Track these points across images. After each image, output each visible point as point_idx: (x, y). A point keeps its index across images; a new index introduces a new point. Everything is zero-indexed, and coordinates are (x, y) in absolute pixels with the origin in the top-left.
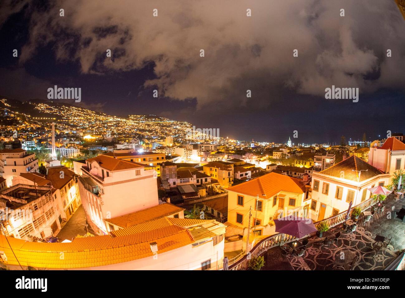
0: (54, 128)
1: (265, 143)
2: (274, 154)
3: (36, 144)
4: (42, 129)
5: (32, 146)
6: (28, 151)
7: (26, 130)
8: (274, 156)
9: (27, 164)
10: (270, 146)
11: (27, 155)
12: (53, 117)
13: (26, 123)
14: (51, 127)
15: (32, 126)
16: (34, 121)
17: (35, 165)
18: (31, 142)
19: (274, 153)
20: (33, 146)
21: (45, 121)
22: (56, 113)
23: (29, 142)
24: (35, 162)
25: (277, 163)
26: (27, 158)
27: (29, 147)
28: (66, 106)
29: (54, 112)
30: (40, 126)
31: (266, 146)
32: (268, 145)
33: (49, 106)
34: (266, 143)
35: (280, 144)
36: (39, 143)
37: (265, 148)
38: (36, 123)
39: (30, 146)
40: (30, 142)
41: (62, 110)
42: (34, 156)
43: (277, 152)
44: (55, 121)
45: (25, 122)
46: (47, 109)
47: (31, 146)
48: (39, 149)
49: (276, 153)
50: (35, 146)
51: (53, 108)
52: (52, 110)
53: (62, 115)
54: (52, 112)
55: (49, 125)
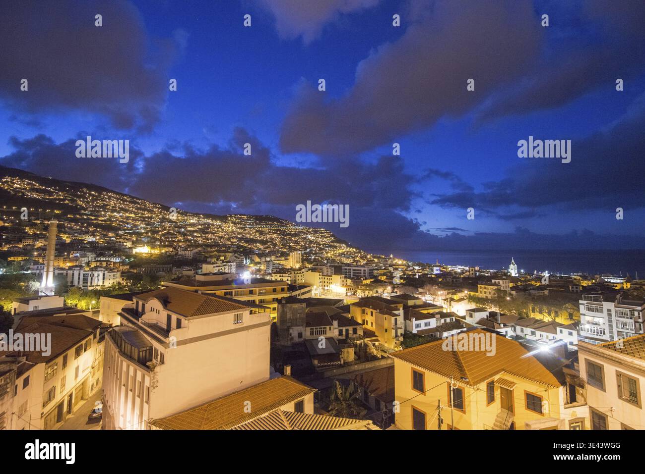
1: (460, 267)
2: (479, 290)
8: (481, 292)
10: (471, 272)
12: (53, 209)
19: (481, 288)
22: (64, 200)
25: (488, 307)
29: (56, 199)
31: (463, 273)
32: (466, 271)
34: (463, 267)
35: (491, 271)
37: (462, 276)
41: (79, 197)
43: (486, 286)
49: (485, 288)
51: (53, 189)
52: (51, 194)
53: (81, 206)
54: (52, 197)
55: (40, 223)
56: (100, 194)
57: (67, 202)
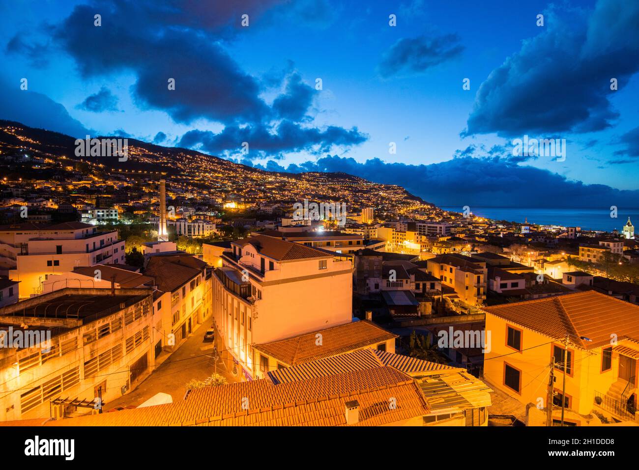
0: (163, 188)
1: (555, 227)
2: (581, 252)
3: (119, 214)
4: (137, 188)
5: (110, 217)
6: (100, 227)
7: (93, 189)
8: (583, 255)
9: (95, 250)
10: (570, 233)
11: (96, 234)
12: (160, 171)
13: (94, 177)
14: (157, 187)
15: (109, 183)
16: (112, 175)
17: (116, 251)
18: (107, 212)
19: (583, 250)
20: (114, 217)
21: (143, 176)
22: (167, 163)
23: (103, 212)
24: (119, 245)
25: (592, 272)
26: (97, 240)
27: (103, 220)
28: (186, 154)
29: (162, 163)
30: (129, 185)
31: (560, 234)
32: (563, 231)
33: (149, 151)
34: (559, 227)
35: (597, 232)
36: (128, 213)
37: (557, 237)
38: (119, 179)
39: (105, 217)
40: (105, 211)
41: (178, 160)
42: (115, 235)
43: (591, 249)
44: (163, 177)
45: (92, 176)
46: (144, 155)
47: (108, 218)
48: (128, 222)
49: (589, 251)
50: (118, 218)
51: (159, 155)
52: (157, 159)
53: (180, 168)
54: (158, 162)
55: (153, 183)
56: (194, 157)
57: (169, 165)
